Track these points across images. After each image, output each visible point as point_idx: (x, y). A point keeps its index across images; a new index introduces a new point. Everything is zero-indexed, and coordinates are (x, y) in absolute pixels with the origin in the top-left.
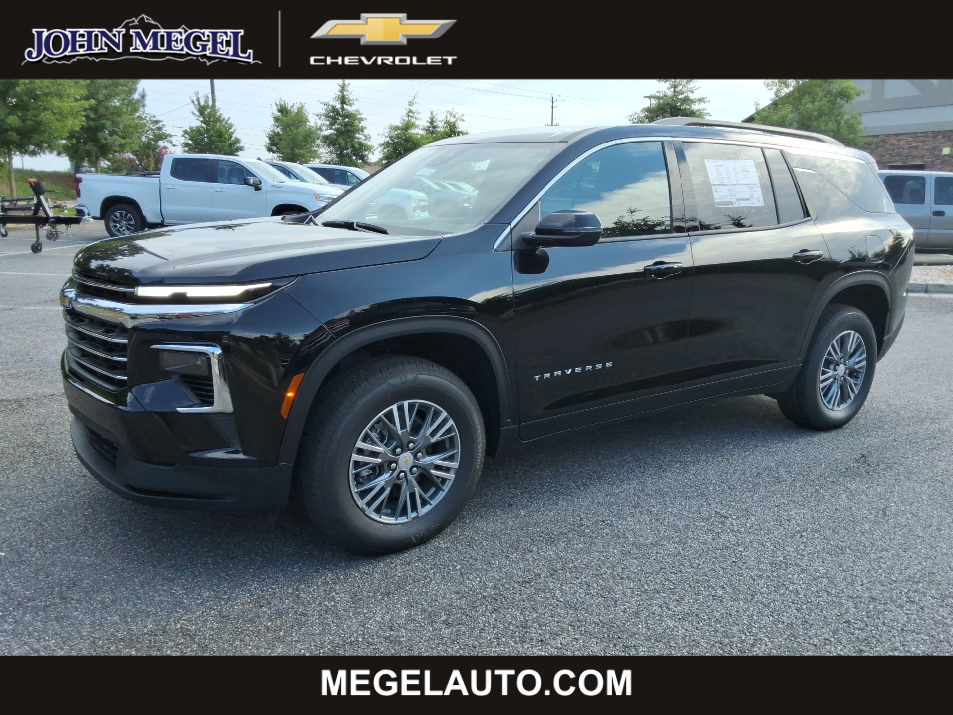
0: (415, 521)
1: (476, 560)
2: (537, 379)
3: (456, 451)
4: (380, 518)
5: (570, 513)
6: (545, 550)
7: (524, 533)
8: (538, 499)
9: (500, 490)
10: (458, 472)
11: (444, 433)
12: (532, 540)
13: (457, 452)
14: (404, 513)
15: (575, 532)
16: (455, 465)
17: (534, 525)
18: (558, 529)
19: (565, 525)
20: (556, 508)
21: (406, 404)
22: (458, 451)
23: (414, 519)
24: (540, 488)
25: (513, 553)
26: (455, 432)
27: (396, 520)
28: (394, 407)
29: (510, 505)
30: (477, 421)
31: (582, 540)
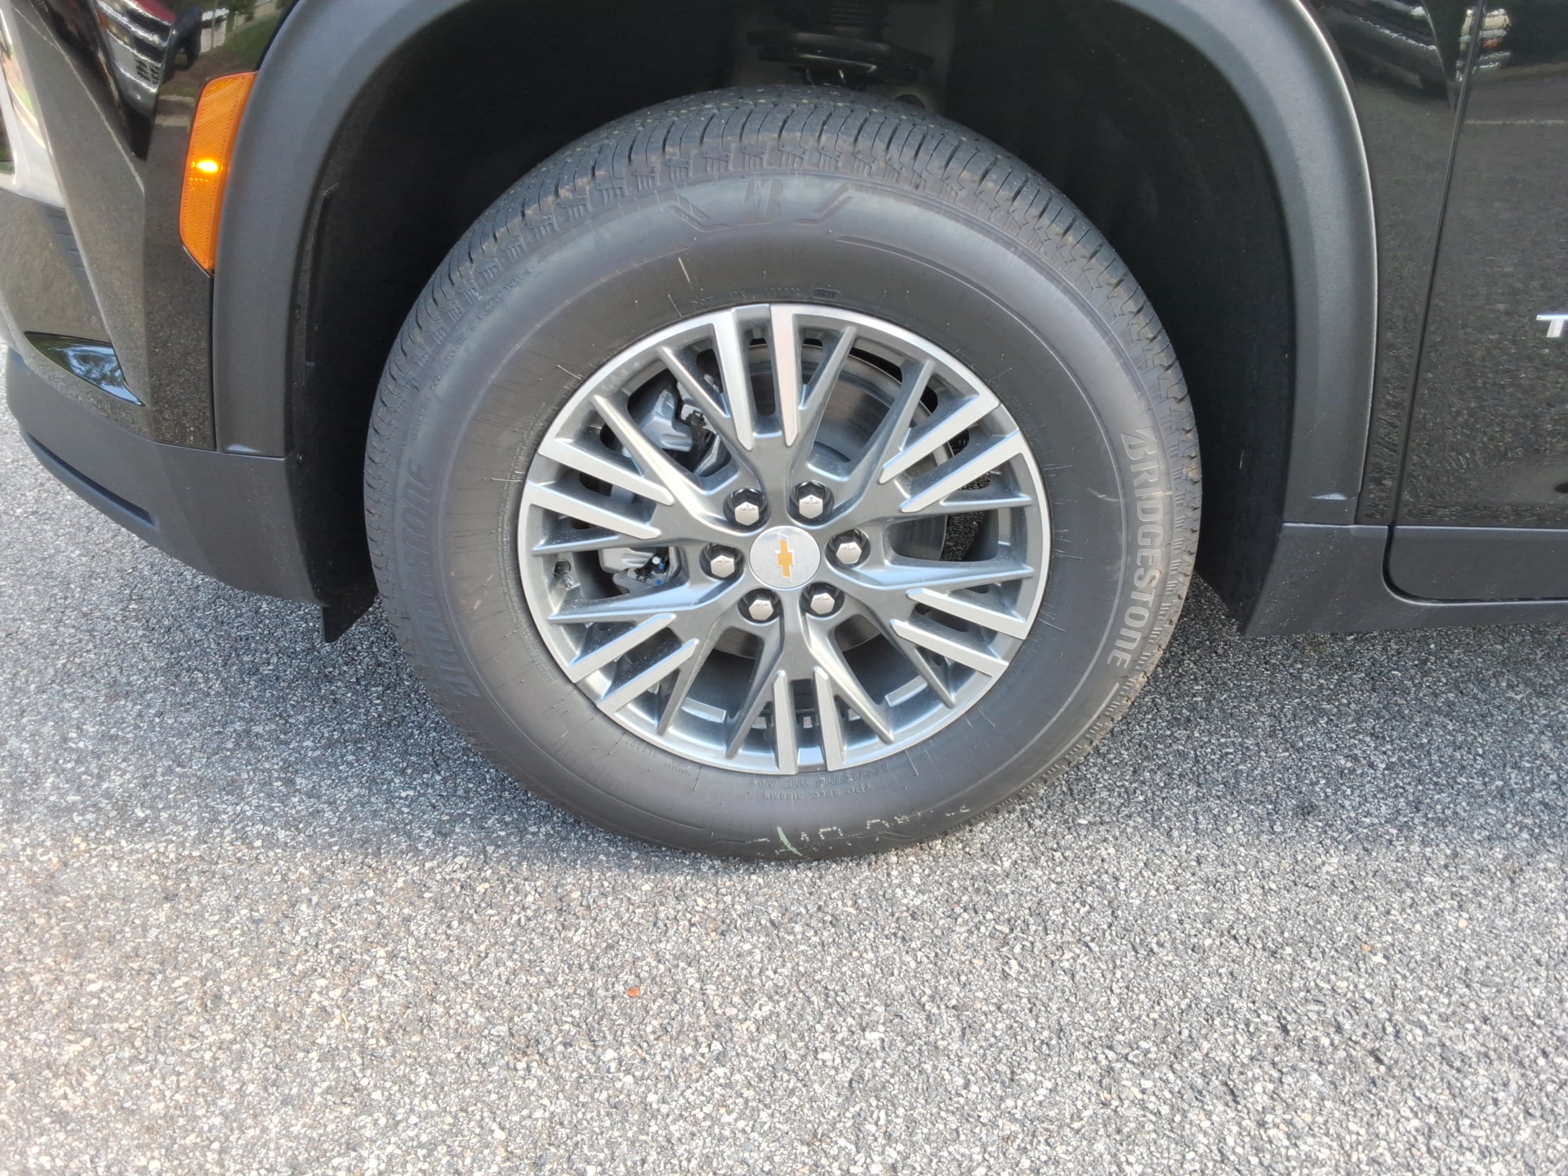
0: (810, 780)
1: (968, 1030)
2: (1555, 332)
3: (1027, 570)
4: (661, 732)
5: (1548, 949)
6: (1303, 1120)
7: (1271, 976)
8: (1442, 823)
9: (1314, 723)
10: (1023, 655)
11: (970, 486)
12: (1284, 1029)
13: (1033, 578)
14: (763, 739)
15: (1514, 1075)
16: (1015, 624)
17: (1343, 951)
18: (1445, 1019)
19: (1487, 1007)
20: (1498, 899)
21: (784, 320)
22: (1037, 570)
23: (805, 771)
24: (1482, 773)
25: (1147, 1067)
26: (1032, 492)
27: (730, 755)
28: (725, 327)
29: (1306, 810)
30: (1152, 466)
31: (1524, 1135)
